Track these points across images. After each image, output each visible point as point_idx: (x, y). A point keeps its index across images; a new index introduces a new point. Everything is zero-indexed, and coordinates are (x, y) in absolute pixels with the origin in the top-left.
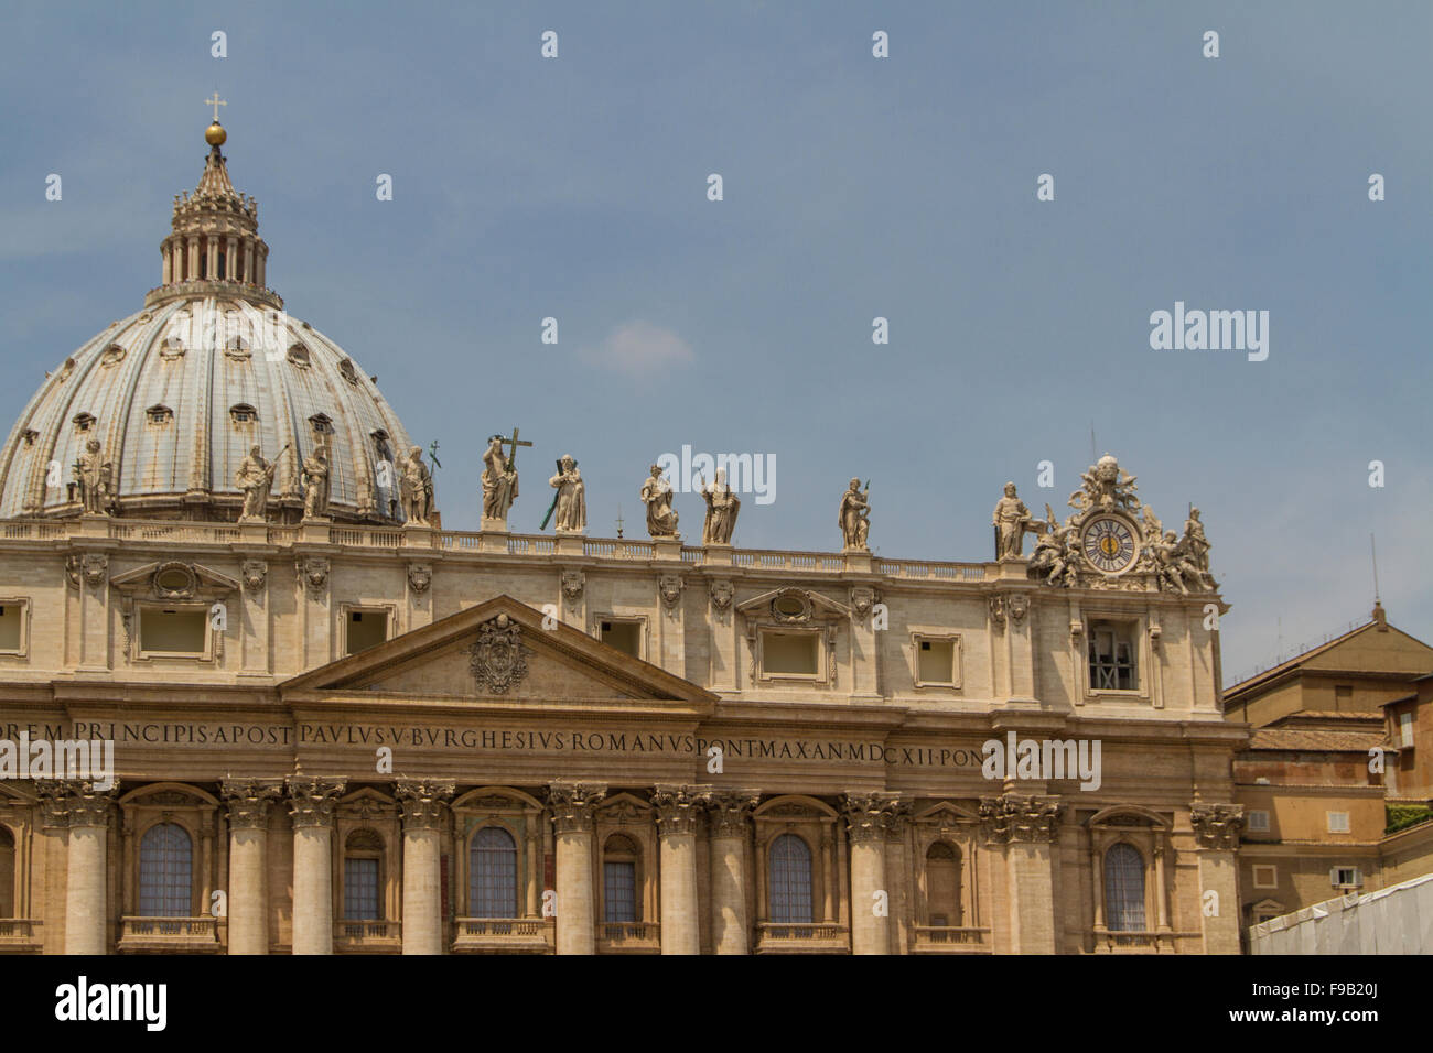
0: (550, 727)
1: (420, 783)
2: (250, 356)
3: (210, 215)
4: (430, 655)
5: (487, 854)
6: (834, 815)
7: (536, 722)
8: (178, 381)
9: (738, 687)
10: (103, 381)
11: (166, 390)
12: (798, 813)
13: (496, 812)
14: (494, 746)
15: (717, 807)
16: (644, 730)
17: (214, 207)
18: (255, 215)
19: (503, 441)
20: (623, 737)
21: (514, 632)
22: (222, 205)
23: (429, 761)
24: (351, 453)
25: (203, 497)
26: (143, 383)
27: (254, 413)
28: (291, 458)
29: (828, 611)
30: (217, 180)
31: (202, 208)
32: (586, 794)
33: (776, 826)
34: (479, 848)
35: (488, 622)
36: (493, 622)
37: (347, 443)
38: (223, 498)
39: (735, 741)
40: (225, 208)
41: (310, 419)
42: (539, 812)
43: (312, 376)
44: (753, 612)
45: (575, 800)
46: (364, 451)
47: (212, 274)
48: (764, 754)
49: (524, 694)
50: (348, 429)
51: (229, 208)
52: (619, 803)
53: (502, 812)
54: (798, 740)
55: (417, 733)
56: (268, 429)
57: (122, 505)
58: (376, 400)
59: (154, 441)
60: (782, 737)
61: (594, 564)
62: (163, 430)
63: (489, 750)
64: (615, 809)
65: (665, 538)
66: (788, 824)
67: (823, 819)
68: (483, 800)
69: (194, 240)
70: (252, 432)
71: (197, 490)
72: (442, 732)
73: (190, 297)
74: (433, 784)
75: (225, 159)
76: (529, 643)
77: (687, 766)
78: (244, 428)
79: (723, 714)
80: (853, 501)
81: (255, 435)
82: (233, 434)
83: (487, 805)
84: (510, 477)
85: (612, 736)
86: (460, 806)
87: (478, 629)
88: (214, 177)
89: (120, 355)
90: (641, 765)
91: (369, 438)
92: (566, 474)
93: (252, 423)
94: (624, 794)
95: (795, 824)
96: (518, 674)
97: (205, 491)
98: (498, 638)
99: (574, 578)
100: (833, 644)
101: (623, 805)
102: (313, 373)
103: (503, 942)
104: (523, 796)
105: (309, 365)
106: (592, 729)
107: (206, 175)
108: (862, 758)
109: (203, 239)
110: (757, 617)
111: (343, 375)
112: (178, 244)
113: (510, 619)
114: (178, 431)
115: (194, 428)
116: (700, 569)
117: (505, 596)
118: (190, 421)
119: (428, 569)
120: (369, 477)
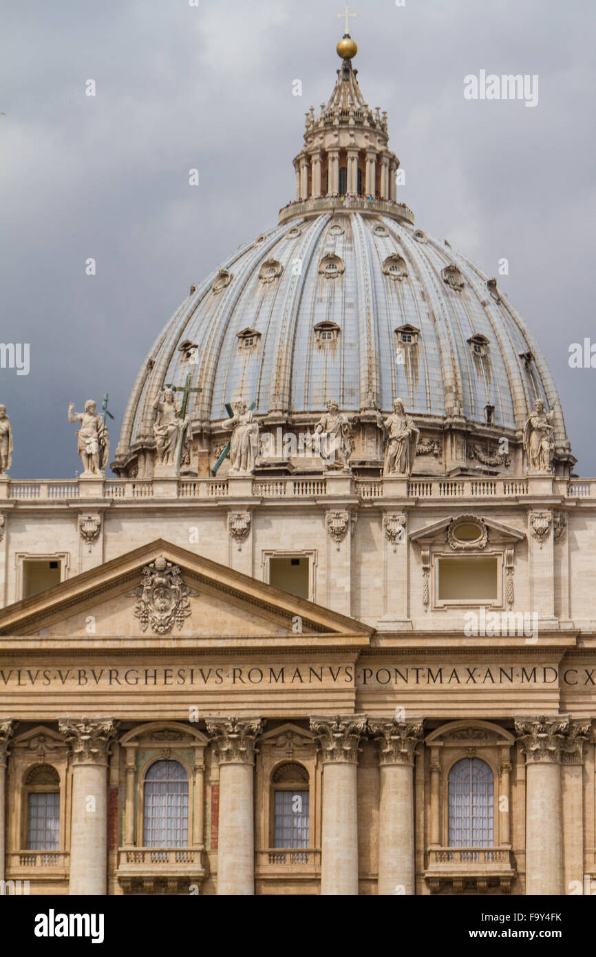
0: (210, 663)
1: (79, 721)
2: (342, 272)
3: (333, 130)
4: (97, 598)
5: (164, 787)
6: (510, 740)
7: (196, 658)
8: (271, 303)
9: (409, 617)
10: (209, 308)
11: (258, 313)
12: (479, 737)
13: (167, 746)
14: (155, 683)
15: (381, 734)
16: (304, 662)
17: (336, 122)
18: (383, 127)
19: (175, 389)
20: (282, 670)
21: (174, 574)
22: (345, 118)
23: (93, 699)
24: (441, 361)
25: (279, 419)
26: (239, 308)
27: (338, 330)
28: (370, 373)
29: (504, 535)
30: (345, 95)
31: (326, 124)
32: (242, 727)
33: (456, 752)
34: (155, 780)
35: (147, 565)
36: (152, 565)
37: (437, 353)
38: (303, 416)
39: (402, 669)
40: (347, 122)
41: (397, 331)
42: (206, 744)
43: (406, 286)
44: (429, 541)
45: (231, 733)
46: (453, 359)
47: (333, 188)
48: (431, 680)
49: (187, 632)
50: (438, 338)
51: (352, 122)
52: (285, 733)
53: (172, 745)
54: (467, 666)
55: (82, 673)
56: (351, 345)
57: (211, 430)
58: (484, 304)
59: (242, 365)
60: (451, 664)
61: (259, 503)
62: (251, 353)
63: (151, 687)
64: (281, 740)
65: (334, 473)
66: (467, 748)
67: (499, 743)
68: (156, 735)
69: (316, 158)
70: (334, 349)
71: (276, 411)
72: (106, 672)
73: (307, 215)
74: (93, 721)
75: (356, 72)
76: (191, 583)
77: (346, 696)
78: (328, 346)
79: (384, 643)
80: (536, 422)
81: (338, 353)
82: (315, 352)
83: (159, 739)
84: (182, 423)
85: (272, 670)
86: (129, 741)
87: (139, 573)
88: (343, 91)
89: (228, 280)
90: (300, 697)
91: (466, 344)
92: (235, 418)
93: (334, 341)
94: (288, 726)
95: (474, 748)
96: (181, 614)
97: (284, 411)
98: (158, 579)
99: (240, 518)
100: (511, 568)
101: (289, 735)
102: (409, 283)
103: (161, 869)
104: (189, 730)
105: (405, 275)
106: (252, 663)
107: (336, 89)
108: (535, 681)
109: (324, 155)
110: (431, 545)
111: (446, 282)
112: (303, 162)
113: (167, 561)
114: (264, 353)
115: (277, 350)
116: (371, 501)
117: (160, 539)
118: (274, 343)
119: (97, 518)
120: (456, 385)
